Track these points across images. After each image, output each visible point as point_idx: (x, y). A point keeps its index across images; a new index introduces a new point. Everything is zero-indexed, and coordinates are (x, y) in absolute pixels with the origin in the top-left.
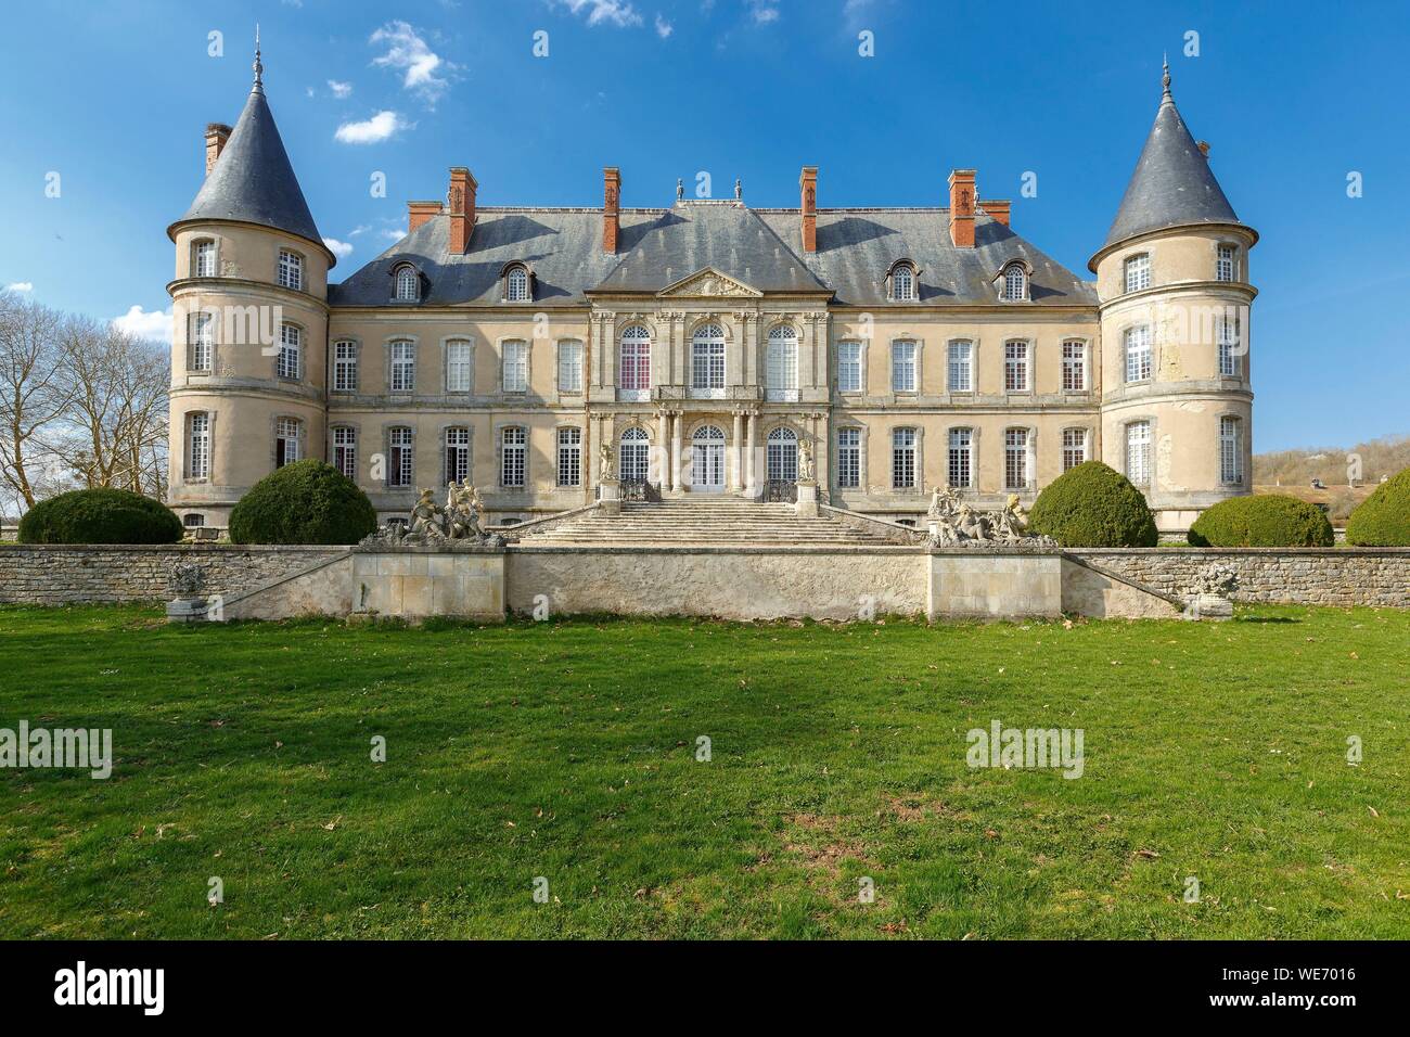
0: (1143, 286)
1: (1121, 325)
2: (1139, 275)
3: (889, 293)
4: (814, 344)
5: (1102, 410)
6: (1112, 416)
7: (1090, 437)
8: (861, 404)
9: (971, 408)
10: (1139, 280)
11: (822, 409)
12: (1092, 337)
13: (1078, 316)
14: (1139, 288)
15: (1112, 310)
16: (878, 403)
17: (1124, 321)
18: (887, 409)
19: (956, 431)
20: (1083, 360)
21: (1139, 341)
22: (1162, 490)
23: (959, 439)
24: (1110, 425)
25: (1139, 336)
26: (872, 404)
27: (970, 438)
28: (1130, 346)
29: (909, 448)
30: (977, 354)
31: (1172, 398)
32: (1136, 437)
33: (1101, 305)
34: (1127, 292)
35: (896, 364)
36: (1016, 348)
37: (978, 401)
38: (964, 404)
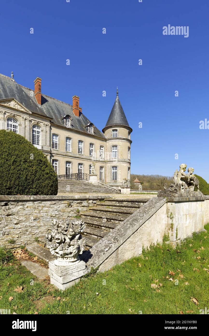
3: (65, 123)
4: (46, 133)
5: (107, 163)
6: (109, 165)
7: (104, 169)
8: (58, 153)
9: (83, 159)
10: (115, 135)
11: (49, 153)
12: (105, 146)
13: (102, 141)
14: (115, 137)
15: (109, 141)
16: (62, 154)
17: (112, 144)
18: (65, 156)
19: (79, 164)
20: (103, 151)
21: (115, 149)
22: (119, 182)
23: (80, 166)
24: (108, 167)
25: (115, 147)
26: (61, 154)
27: (82, 166)
28: (113, 150)
29: (69, 167)
30: (84, 145)
31: (121, 162)
32: (114, 170)
33: (107, 139)
34: (113, 137)
35: (66, 144)
36: (91, 145)
37: (84, 157)
38: (81, 157)
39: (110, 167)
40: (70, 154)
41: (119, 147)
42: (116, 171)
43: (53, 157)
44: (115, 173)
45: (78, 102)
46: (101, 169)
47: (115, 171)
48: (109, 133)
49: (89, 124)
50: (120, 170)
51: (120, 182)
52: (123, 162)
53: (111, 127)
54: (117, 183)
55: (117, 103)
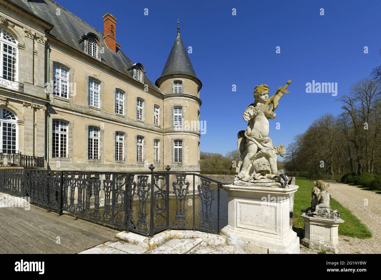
0: (179, 93)
1: (173, 104)
2: (178, 88)
3: (85, 49)
4: (34, 54)
5: (164, 134)
6: (169, 137)
7: (161, 144)
8: (69, 107)
9: (124, 124)
10: (178, 90)
11: (41, 102)
12: (161, 106)
13: (158, 97)
14: (178, 93)
15: (169, 98)
16: (80, 109)
17: (174, 103)
18: (85, 114)
19: (117, 133)
20: (158, 114)
21: (178, 112)
22: (186, 165)
23: (118, 137)
24: (168, 140)
25: (178, 110)
26: (76, 109)
27: (123, 137)
28: (175, 113)
29: (96, 138)
30: (126, 99)
31: (188, 133)
32: (177, 145)
33: (165, 95)
34: (174, 93)
35: (89, 90)
36: (139, 102)
37: (127, 121)
38: (122, 121)
39: (170, 140)
40: (98, 113)
41: (185, 110)
42: (180, 147)
43: (55, 113)
44: (178, 150)
45: (115, 27)
46: (156, 144)
47: (178, 147)
48: (168, 86)
49: (136, 64)
50: (187, 147)
51: (188, 166)
52: (191, 134)
53: (171, 76)
54: (182, 166)
55: (178, 43)
